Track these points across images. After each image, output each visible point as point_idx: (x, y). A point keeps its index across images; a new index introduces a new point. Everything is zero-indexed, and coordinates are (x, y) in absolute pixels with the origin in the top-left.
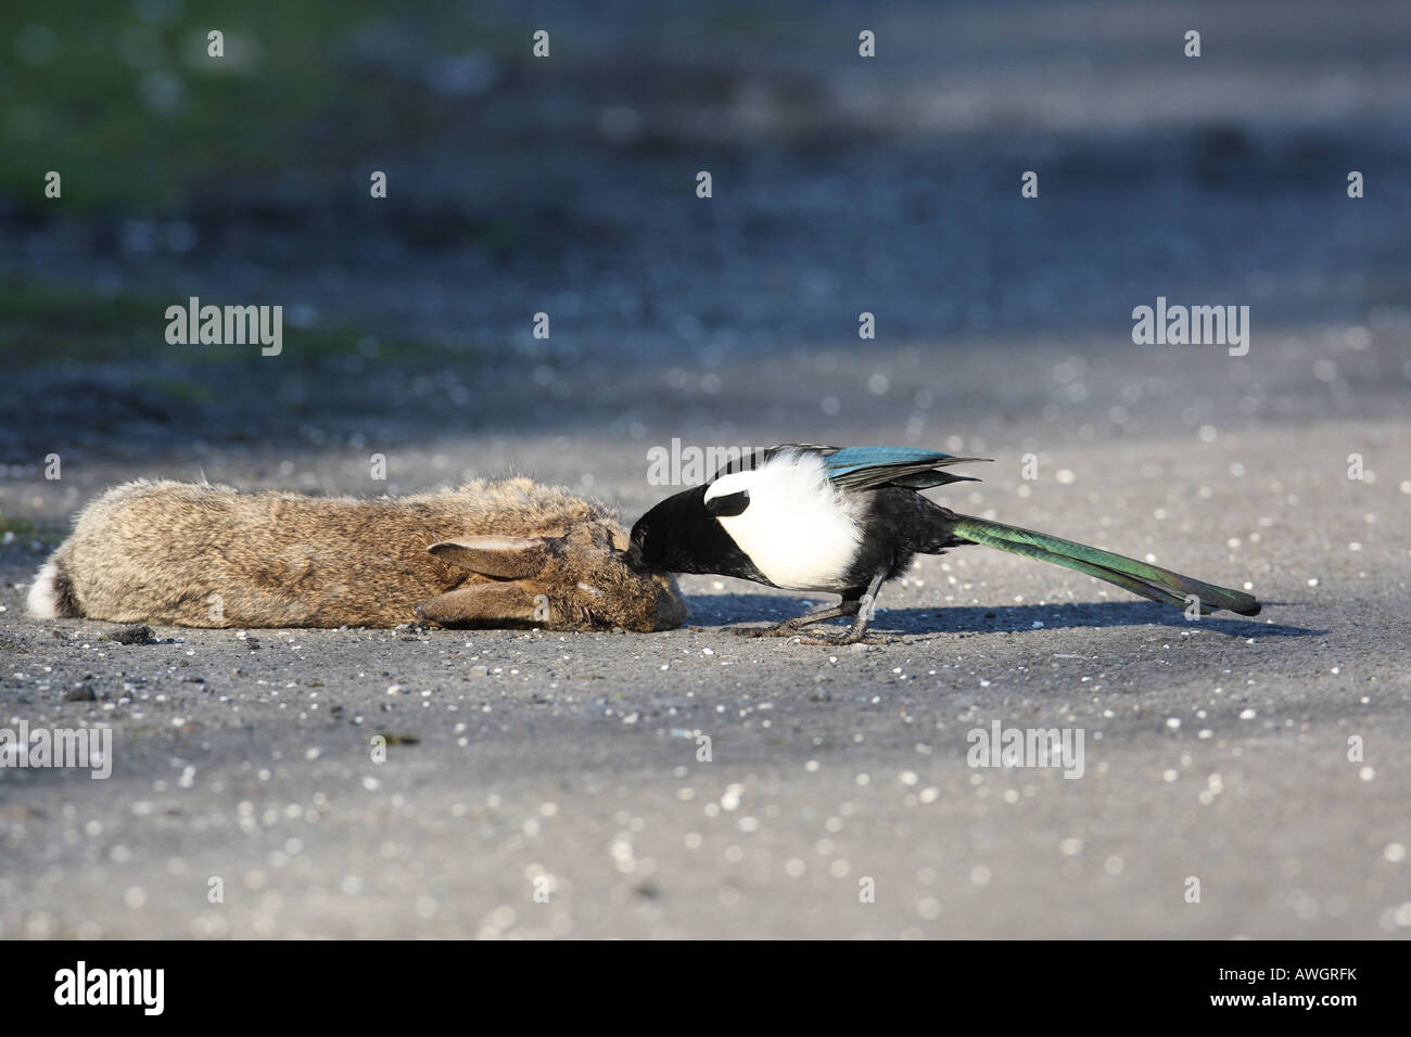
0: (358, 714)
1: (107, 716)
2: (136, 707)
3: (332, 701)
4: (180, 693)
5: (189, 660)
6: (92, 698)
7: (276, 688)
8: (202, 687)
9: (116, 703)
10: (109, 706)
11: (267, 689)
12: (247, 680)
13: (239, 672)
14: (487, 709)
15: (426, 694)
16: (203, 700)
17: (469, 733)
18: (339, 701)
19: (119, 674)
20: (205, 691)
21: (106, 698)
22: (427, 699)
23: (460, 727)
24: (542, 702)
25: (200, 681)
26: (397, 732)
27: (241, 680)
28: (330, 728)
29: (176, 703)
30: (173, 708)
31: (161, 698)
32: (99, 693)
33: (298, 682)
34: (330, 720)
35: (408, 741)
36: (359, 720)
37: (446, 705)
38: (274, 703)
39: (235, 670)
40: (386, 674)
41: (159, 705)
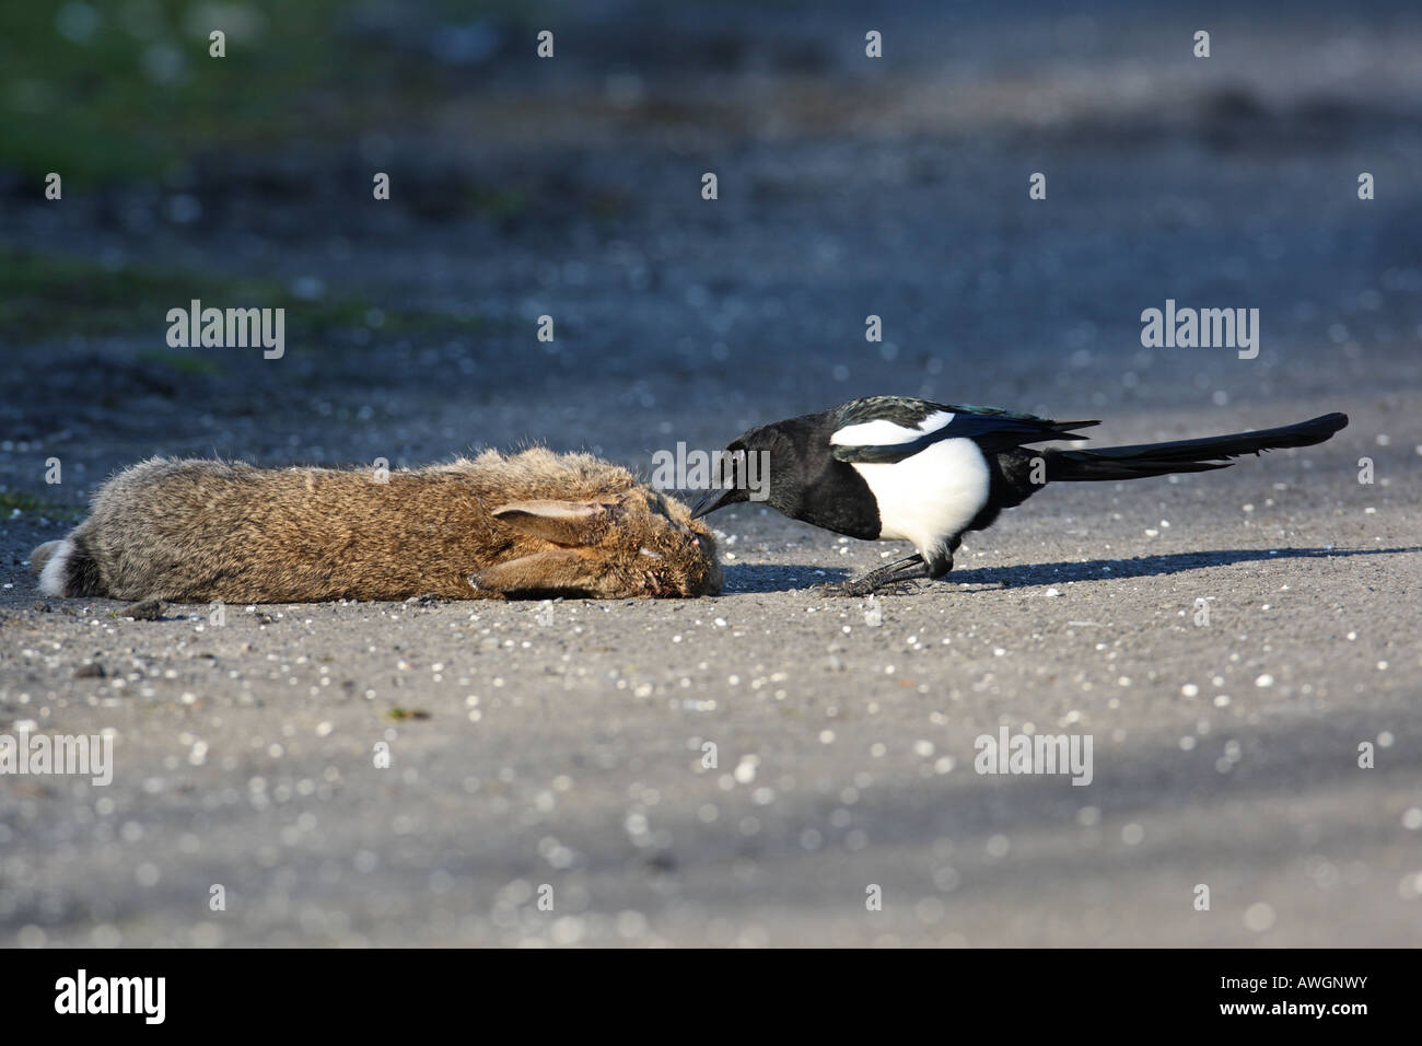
0: (369, 688)
1: (117, 693)
2: (145, 683)
3: (343, 675)
4: (190, 669)
5: (199, 636)
6: (102, 674)
7: (288, 663)
8: (211, 663)
9: (125, 678)
10: (118, 683)
11: (278, 665)
12: (258, 655)
13: (250, 648)
14: (499, 682)
15: (437, 667)
16: (214, 675)
17: (482, 707)
18: (350, 676)
19: (128, 650)
20: (216, 666)
21: (116, 674)
22: (439, 672)
23: (472, 701)
24: (555, 674)
25: (210, 657)
26: (408, 702)
27: (251, 655)
28: (342, 703)
29: (187, 679)
30: (184, 684)
31: (171, 674)
32: (109, 669)
33: (309, 656)
34: (341, 694)
35: (420, 716)
36: (371, 694)
37: (457, 678)
38: (284, 679)
39: (245, 646)
40: (397, 648)
41: (169, 681)
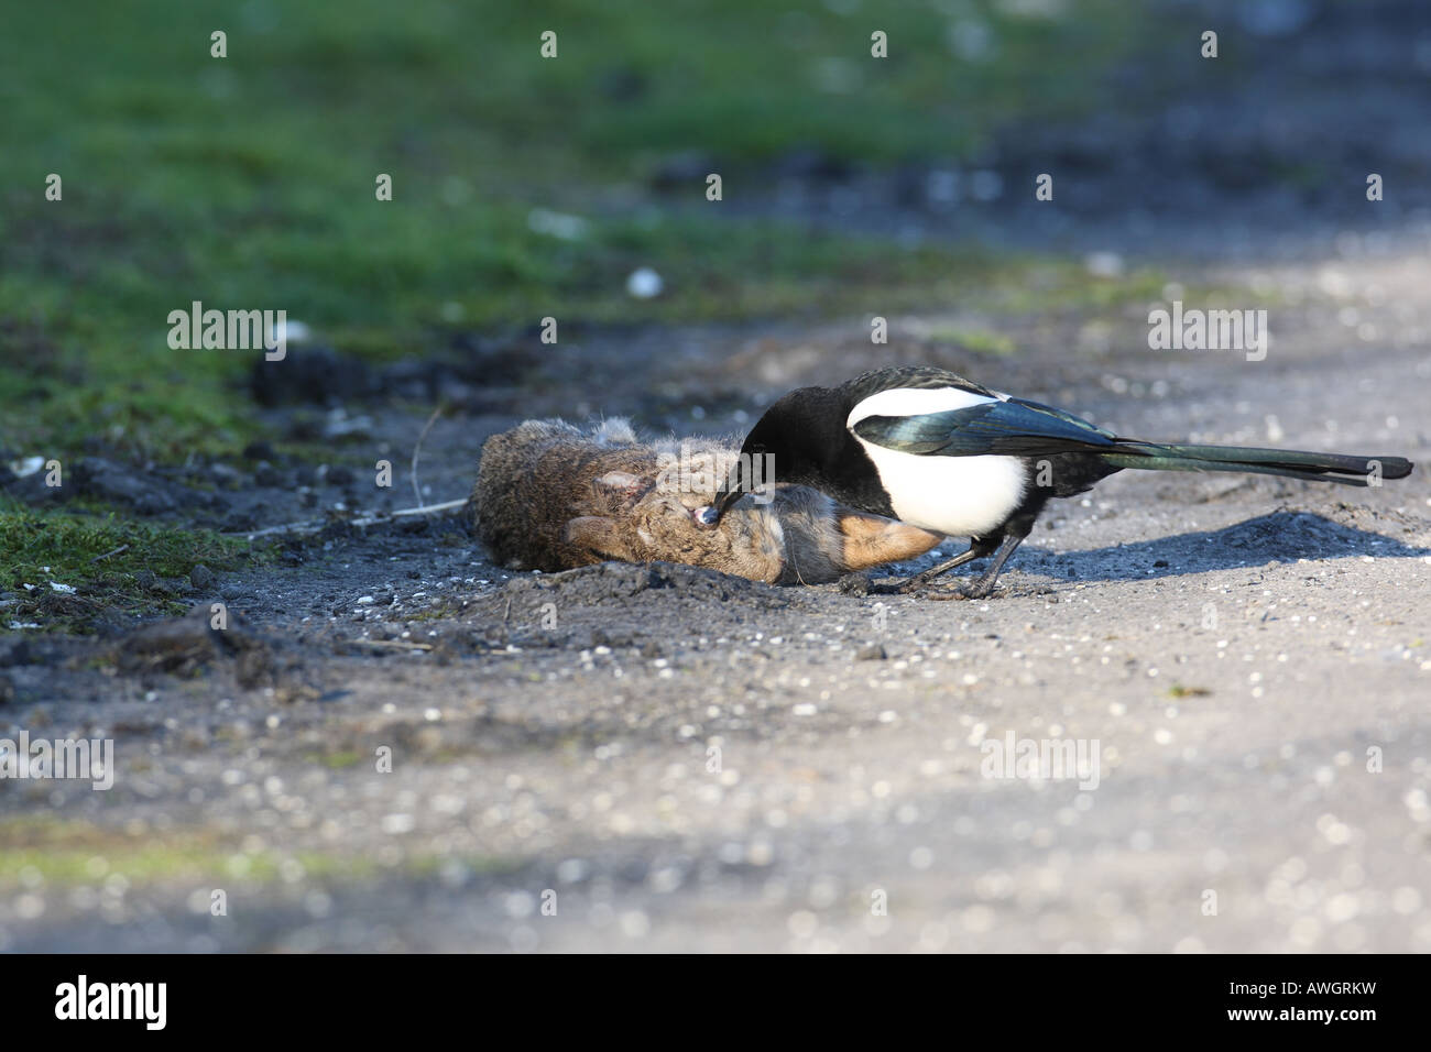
0: (1153, 666)
1: (898, 675)
2: (927, 665)
3: (1127, 654)
4: (973, 650)
5: (982, 616)
6: (884, 657)
7: (1071, 642)
8: (995, 642)
9: (907, 660)
10: (900, 665)
11: (1061, 644)
12: (1041, 635)
13: (1033, 627)
14: (1283, 658)
15: (1222, 644)
16: (996, 656)
17: (1265, 683)
18: (1133, 654)
19: (912, 632)
20: (999, 646)
21: (897, 657)
22: (1223, 649)
23: (1255, 677)
24: (1340, 649)
25: (993, 637)
26: (1189, 682)
27: (1035, 635)
28: (1124, 682)
29: (969, 660)
30: (966, 665)
31: (954, 655)
32: (891, 652)
33: (1093, 635)
34: (1124, 673)
35: (1201, 693)
36: (1153, 672)
37: (1241, 655)
38: (1067, 659)
39: (1029, 625)
40: (1182, 625)
41: (952, 662)
